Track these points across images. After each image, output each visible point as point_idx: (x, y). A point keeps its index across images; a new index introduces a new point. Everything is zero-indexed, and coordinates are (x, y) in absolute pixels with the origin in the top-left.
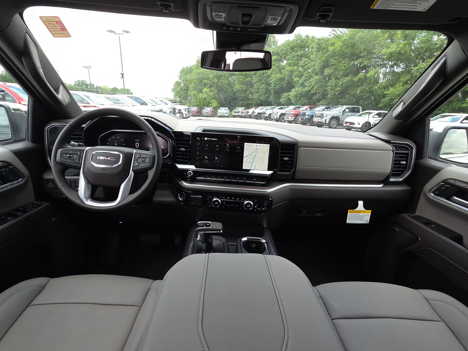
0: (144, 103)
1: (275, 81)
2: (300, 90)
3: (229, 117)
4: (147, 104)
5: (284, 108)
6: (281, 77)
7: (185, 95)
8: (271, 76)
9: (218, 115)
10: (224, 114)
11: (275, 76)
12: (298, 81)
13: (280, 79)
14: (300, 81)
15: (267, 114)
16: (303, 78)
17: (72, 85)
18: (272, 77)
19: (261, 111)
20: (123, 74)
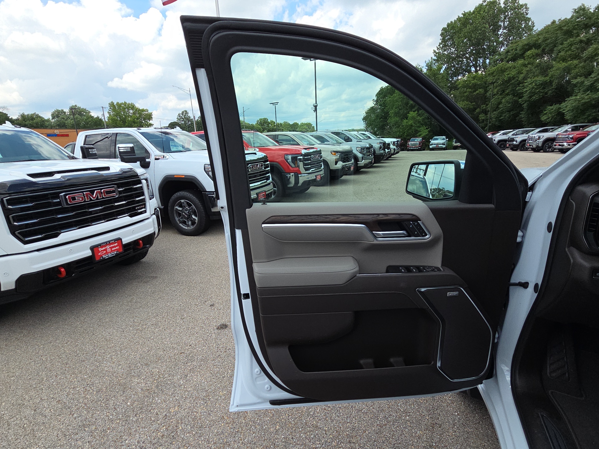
0: (348, 139)
1: (533, 88)
2: (586, 97)
3: (447, 150)
4: (352, 140)
5: (551, 130)
6: (545, 80)
7: (381, 124)
8: (525, 81)
9: (431, 147)
10: (439, 146)
11: (532, 80)
12: (583, 82)
13: (542, 84)
14: (586, 82)
15: (516, 141)
16: (592, 76)
17: (255, 124)
18: (526, 83)
19: (505, 137)
20: (316, 107)
